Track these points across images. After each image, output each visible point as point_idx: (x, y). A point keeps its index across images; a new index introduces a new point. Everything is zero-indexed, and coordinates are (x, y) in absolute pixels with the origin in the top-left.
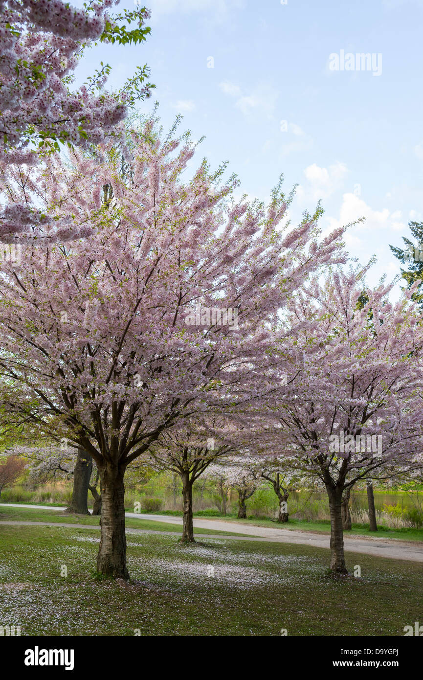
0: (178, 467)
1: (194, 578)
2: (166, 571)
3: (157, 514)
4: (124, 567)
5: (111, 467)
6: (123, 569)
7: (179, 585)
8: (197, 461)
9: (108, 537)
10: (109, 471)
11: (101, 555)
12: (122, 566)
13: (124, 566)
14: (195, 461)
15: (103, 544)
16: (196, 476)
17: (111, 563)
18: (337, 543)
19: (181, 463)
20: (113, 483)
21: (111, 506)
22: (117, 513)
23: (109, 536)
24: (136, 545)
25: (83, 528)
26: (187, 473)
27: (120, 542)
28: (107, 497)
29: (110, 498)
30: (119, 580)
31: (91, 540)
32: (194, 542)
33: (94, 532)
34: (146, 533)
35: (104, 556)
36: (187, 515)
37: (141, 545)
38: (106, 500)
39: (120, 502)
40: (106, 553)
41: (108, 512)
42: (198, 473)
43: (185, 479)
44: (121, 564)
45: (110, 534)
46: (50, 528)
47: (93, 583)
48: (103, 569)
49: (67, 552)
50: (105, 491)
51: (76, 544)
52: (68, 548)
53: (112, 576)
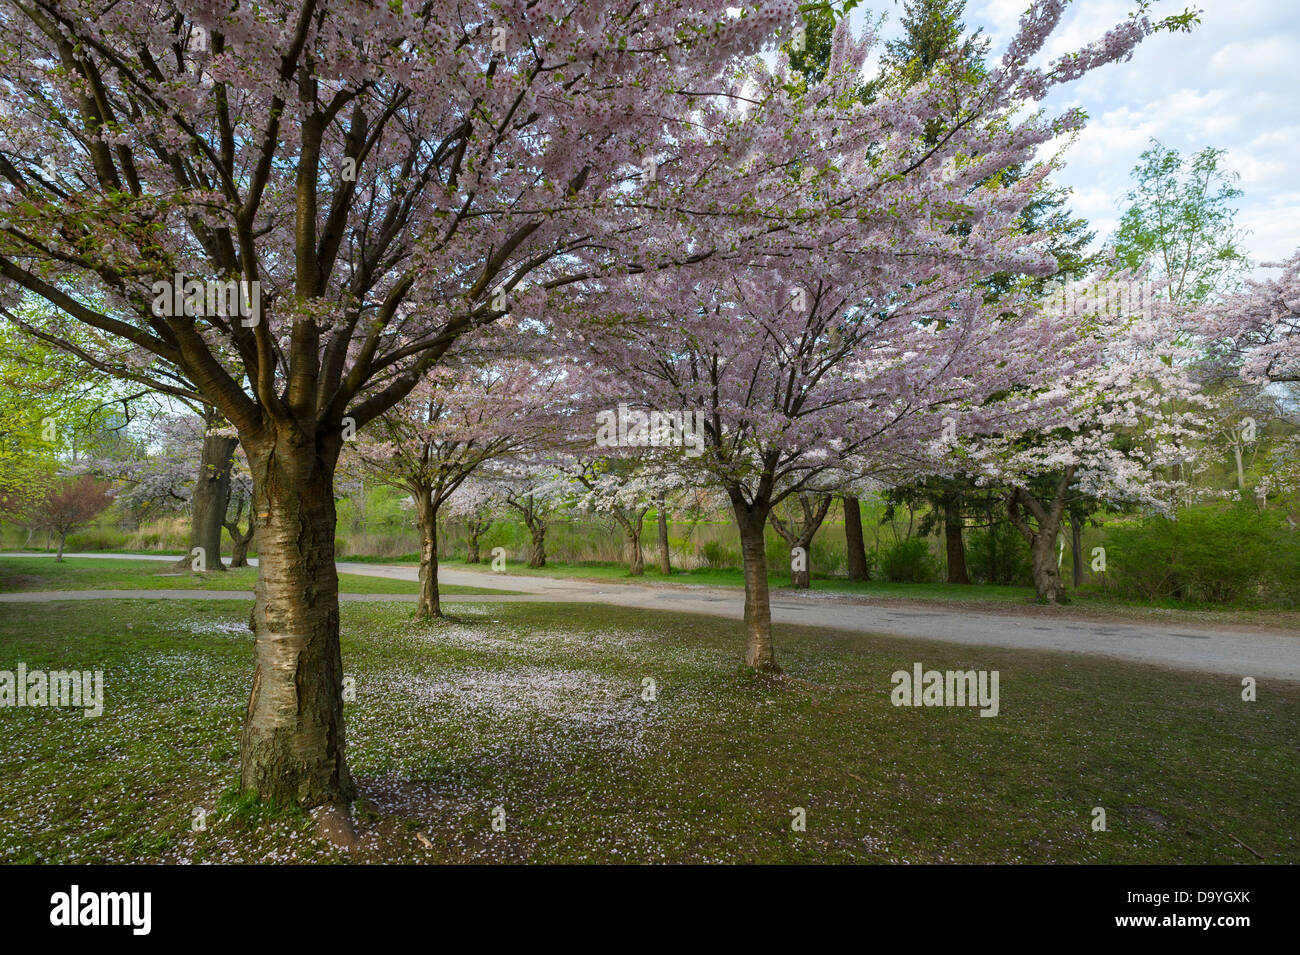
4: (337, 765)
5: (292, 442)
6: (336, 773)
7: (489, 772)
9: (280, 669)
10: (285, 455)
12: (334, 761)
13: (340, 758)
14: (443, 467)
16: (443, 495)
17: (291, 760)
18: (758, 611)
19: (416, 471)
20: (299, 495)
21: (291, 569)
22: (314, 591)
23: (285, 666)
25: (210, 598)
26: (428, 490)
27: (322, 684)
28: (278, 539)
29: (290, 543)
30: (322, 813)
31: (225, 628)
32: (442, 616)
33: (233, 606)
35: (269, 736)
36: (427, 567)
38: (276, 550)
40: (274, 725)
41: (280, 587)
42: (446, 491)
43: (422, 498)
44: (330, 757)
45: (287, 660)
46: (133, 605)
47: (225, 840)
48: (261, 783)
49: (155, 675)
50: (268, 520)
51: (186, 647)
52: (162, 660)
53: (297, 803)
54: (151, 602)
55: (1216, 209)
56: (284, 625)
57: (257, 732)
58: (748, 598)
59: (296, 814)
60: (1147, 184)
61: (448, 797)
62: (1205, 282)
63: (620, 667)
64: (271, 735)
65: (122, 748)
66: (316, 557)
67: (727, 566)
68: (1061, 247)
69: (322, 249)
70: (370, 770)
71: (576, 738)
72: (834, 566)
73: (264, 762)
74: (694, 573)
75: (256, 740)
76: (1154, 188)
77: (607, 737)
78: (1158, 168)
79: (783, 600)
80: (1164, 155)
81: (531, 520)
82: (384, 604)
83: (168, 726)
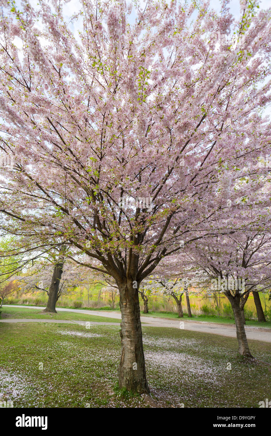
9: (130, 349)
10: (129, 287)
15: (126, 357)
17: (135, 378)
20: (133, 298)
21: (132, 320)
28: (128, 311)
30: (144, 396)
31: (69, 333)
33: (67, 326)
35: (128, 370)
38: (127, 314)
40: (130, 367)
41: (130, 325)
44: (144, 378)
45: (132, 347)
48: (127, 385)
50: (126, 305)
53: (137, 393)
56: (131, 336)
57: (125, 368)
58: (237, 329)
59: (138, 396)
63: (194, 353)
66: (137, 316)
67: (211, 315)
73: (128, 378)
74: (200, 317)
75: (125, 371)
81: (143, 297)
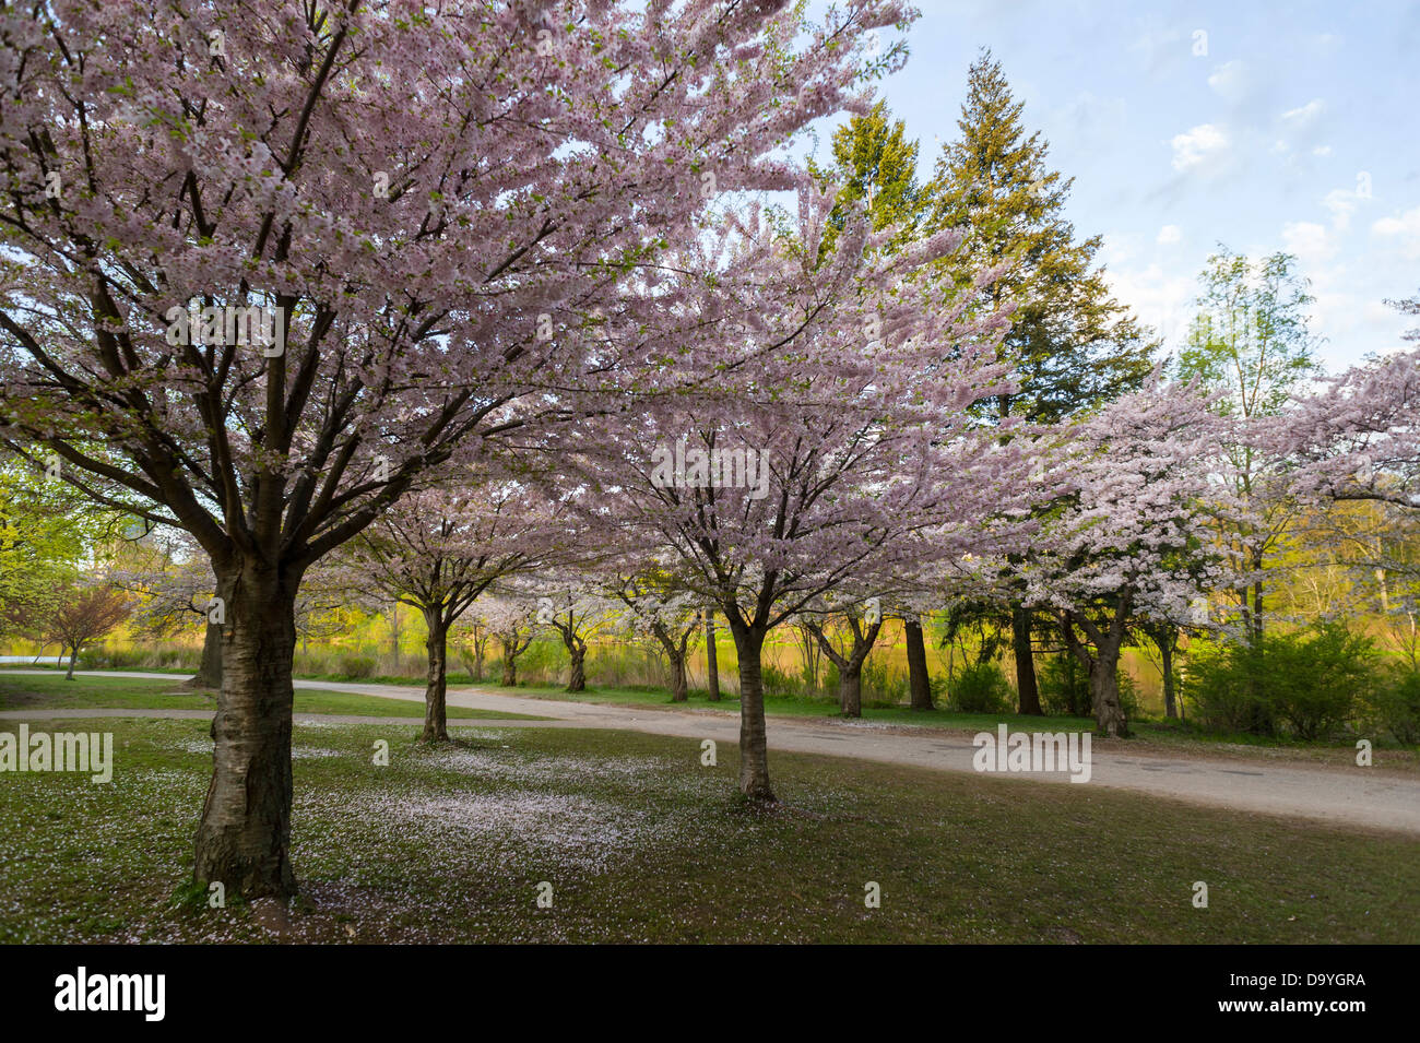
0: (420, 596)
1: (468, 846)
2: (398, 827)
3: (366, 683)
4: (280, 862)
5: (255, 569)
6: (279, 869)
7: (439, 882)
8: (458, 586)
9: (233, 773)
10: (249, 580)
11: (209, 828)
12: (277, 858)
13: (283, 859)
14: (455, 583)
15: (219, 796)
16: (455, 612)
17: (237, 854)
18: (753, 736)
19: (428, 588)
20: (259, 616)
21: (249, 682)
22: (269, 702)
23: (238, 769)
24: (326, 754)
26: (438, 607)
27: (271, 787)
28: (238, 655)
29: (249, 659)
30: (261, 903)
32: (448, 739)
34: (350, 722)
35: (218, 833)
36: (434, 688)
37: (336, 754)
38: (236, 665)
39: (280, 669)
40: (225, 823)
41: (239, 698)
42: (458, 608)
43: (433, 618)
44: (273, 854)
45: (240, 764)
46: (134, 723)
47: (172, 923)
49: (142, 791)
50: (231, 638)
51: (178, 765)
52: (152, 776)
53: (240, 894)
54: (152, 722)
55: (1289, 316)
56: (238, 733)
57: (213, 827)
59: (238, 904)
60: (1217, 290)
61: (389, 900)
62: (1281, 391)
63: (617, 793)
64: (222, 832)
65: (97, 853)
66: (272, 672)
67: (783, 693)
68: (1128, 354)
69: (290, 403)
70: (323, 876)
71: (538, 857)
72: (900, 695)
73: (214, 856)
75: (208, 837)
76: (1223, 294)
77: (572, 856)
78: (1227, 273)
79: (827, 729)
80: (1232, 260)
81: (571, 640)
82: (396, 727)
83: (145, 835)
